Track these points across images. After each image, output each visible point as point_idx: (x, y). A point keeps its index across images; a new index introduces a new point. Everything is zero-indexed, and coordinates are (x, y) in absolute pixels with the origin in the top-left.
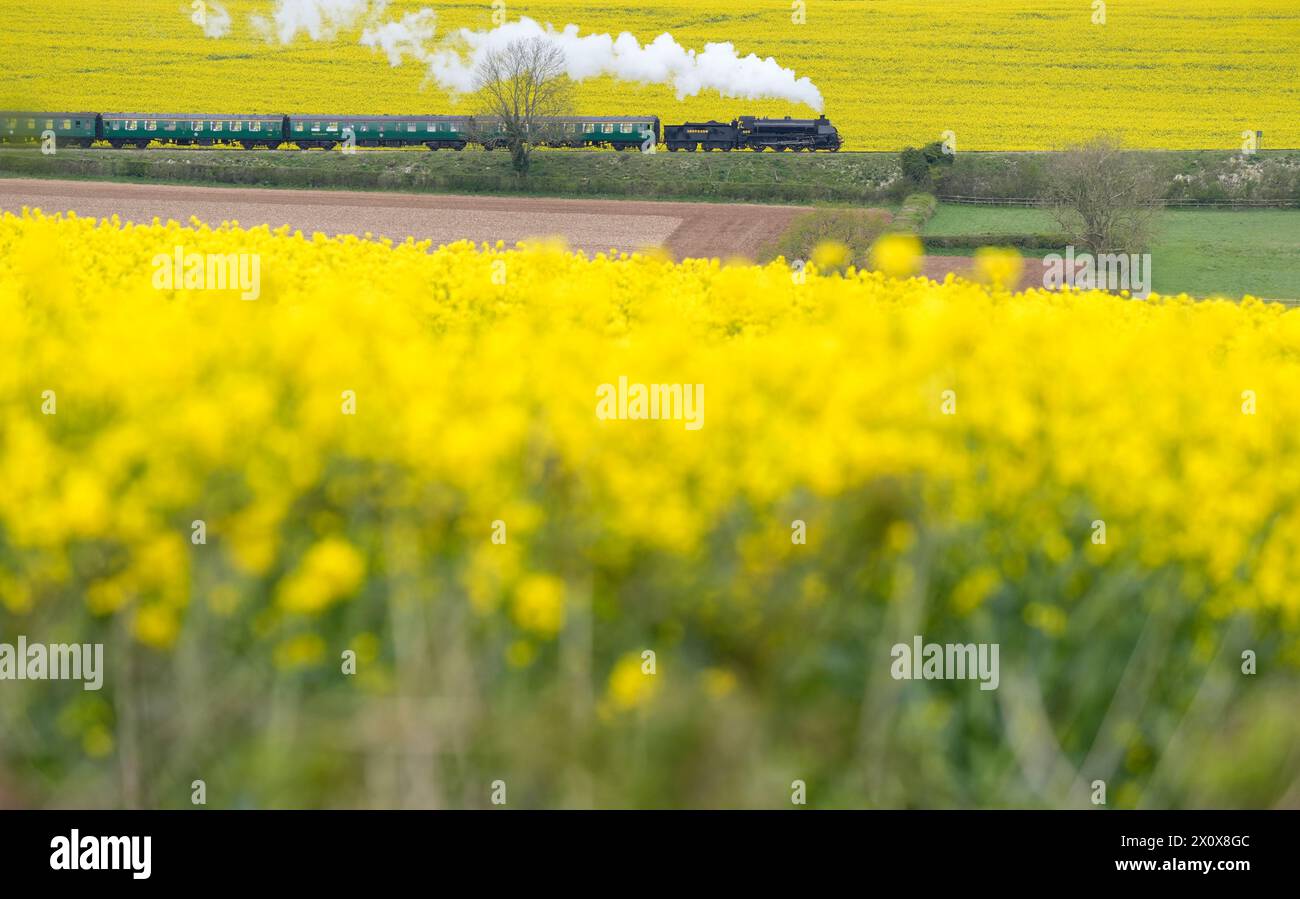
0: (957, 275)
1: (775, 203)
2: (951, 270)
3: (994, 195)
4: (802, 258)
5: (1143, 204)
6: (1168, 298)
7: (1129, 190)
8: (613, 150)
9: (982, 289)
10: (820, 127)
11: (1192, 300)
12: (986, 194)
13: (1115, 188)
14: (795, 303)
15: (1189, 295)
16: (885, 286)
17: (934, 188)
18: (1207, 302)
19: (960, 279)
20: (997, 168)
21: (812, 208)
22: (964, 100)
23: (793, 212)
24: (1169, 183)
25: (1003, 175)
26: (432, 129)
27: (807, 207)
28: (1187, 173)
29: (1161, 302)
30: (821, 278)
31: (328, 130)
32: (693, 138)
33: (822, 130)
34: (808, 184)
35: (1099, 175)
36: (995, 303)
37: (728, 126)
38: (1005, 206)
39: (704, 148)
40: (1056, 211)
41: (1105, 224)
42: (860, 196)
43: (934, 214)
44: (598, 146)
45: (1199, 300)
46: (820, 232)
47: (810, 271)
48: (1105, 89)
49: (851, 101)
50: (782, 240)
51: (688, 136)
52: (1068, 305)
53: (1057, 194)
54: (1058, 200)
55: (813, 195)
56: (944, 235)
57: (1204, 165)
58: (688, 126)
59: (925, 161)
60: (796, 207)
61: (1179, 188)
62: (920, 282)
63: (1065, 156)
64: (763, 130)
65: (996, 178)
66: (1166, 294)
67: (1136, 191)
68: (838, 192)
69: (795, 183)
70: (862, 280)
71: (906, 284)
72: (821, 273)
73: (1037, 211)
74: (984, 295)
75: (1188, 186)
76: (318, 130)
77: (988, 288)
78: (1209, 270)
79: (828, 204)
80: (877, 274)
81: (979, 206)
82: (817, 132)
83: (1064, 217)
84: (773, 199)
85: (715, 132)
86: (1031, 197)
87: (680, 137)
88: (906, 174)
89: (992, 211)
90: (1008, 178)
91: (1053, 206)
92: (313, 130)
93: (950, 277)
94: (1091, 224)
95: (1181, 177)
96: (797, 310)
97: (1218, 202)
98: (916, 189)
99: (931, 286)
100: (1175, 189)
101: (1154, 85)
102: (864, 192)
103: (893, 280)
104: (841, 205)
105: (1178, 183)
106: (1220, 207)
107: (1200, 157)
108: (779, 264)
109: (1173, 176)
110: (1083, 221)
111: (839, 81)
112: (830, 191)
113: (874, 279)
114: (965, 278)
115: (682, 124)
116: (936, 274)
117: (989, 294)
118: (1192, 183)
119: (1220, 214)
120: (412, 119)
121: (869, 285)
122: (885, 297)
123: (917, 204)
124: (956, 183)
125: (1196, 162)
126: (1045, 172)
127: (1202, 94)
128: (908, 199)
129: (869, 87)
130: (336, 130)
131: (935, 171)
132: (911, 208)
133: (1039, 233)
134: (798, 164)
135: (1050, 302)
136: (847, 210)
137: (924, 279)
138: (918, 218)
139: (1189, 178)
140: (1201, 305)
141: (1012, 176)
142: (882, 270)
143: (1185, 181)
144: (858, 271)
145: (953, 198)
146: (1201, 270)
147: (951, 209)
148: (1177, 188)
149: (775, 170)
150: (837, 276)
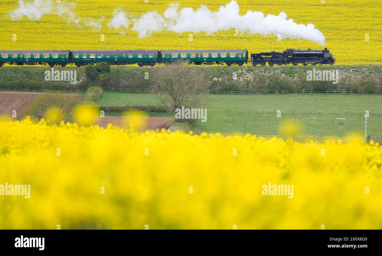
0: (113, 125)
1: (25, 91)
2: (110, 123)
3: (130, 87)
4: (39, 117)
5: (199, 91)
6: (211, 135)
7: (193, 85)
8: (226, 65)
9: (125, 131)
10: (325, 54)
11: (222, 136)
12: (126, 87)
13: (187, 84)
14: (35, 139)
15: (221, 134)
16: (79, 130)
17: (101, 84)
18: (229, 137)
19: (114, 127)
20: (131, 74)
21: (43, 94)
22: (114, 43)
23: (34, 95)
24: (210, 82)
25: (134, 78)
26: (140, 57)
27: (41, 93)
28: (220, 77)
29: (208, 137)
30: (48, 127)
31: (91, 57)
32: (265, 60)
33: (326, 55)
34: (41, 82)
35: (179, 78)
36: (131, 137)
37: (281, 54)
38: (135, 92)
39: (269, 64)
40: (159, 95)
41: (182, 101)
42: (66, 88)
43: (102, 96)
44: (219, 64)
45: (225, 136)
46: (47, 105)
47: (43, 123)
48: (181, 38)
49: (61, 43)
50: (29, 109)
51: (262, 58)
52: (166, 139)
53: (159, 86)
54: (160, 89)
55: (43, 87)
56: (107, 106)
57: (227, 73)
58: (262, 54)
59: (97, 71)
60: (35, 93)
61: (216, 84)
62: (96, 128)
63: (163, 69)
64: (298, 55)
65: (131, 79)
66: (210, 133)
67: (196, 85)
68: (56, 86)
69: (35, 82)
70: (68, 128)
71: (89, 129)
72: (48, 124)
73: (149, 95)
74: (125, 134)
75: (219, 83)
76: (86, 57)
77: (127, 131)
78: (230, 122)
79: (51, 92)
80: (75, 124)
81: (123, 92)
82: (323, 56)
83: (162, 98)
84: (24, 89)
85: (275, 57)
86: (147, 88)
87: (258, 59)
88: (88, 77)
89: (129, 95)
90: (136, 79)
91: (157, 92)
92: (83, 57)
93: (110, 125)
94: (175, 101)
95: (216, 79)
96: (37, 142)
97: (234, 90)
98: (93, 84)
99: (101, 130)
100: (214, 85)
101: (203, 36)
102: (68, 86)
103: (82, 128)
104: (57, 92)
105: (215, 82)
106: (234, 93)
107: (225, 69)
108: (27, 120)
109: (213, 78)
110: (171, 99)
111: (55, 33)
112: (52, 86)
113: (73, 127)
114: (117, 126)
115: (259, 53)
116: (103, 124)
117: (128, 133)
118: (222, 81)
119: (234, 96)
120: (130, 52)
121: (71, 130)
122: (78, 135)
123: (93, 91)
124: (112, 81)
125: (223, 72)
126: (153, 76)
127: (226, 40)
128: (89, 89)
129: (70, 36)
130: (94, 57)
131: (101, 76)
132: (91, 92)
133: (151, 105)
134: (36, 73)
135: (156, 137)
136: (60, 95)
137: (97, 127)
138: (94, 98)
139: (220, 79)
140: (226, 138)
141: (138, 78)
142: (77, 123)
143: (219, 81)
144: (65, 123)
145: (110, 89)
146: (226, 122)
147: (110, 94)
148: (214, 84)
149: (25, 76)
150: (55, 126)
